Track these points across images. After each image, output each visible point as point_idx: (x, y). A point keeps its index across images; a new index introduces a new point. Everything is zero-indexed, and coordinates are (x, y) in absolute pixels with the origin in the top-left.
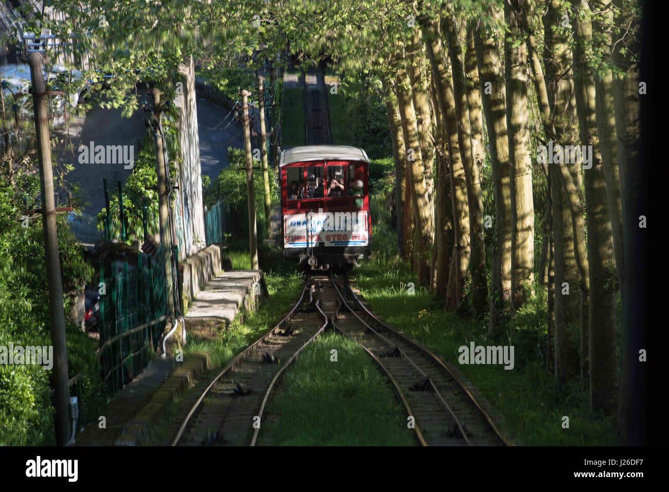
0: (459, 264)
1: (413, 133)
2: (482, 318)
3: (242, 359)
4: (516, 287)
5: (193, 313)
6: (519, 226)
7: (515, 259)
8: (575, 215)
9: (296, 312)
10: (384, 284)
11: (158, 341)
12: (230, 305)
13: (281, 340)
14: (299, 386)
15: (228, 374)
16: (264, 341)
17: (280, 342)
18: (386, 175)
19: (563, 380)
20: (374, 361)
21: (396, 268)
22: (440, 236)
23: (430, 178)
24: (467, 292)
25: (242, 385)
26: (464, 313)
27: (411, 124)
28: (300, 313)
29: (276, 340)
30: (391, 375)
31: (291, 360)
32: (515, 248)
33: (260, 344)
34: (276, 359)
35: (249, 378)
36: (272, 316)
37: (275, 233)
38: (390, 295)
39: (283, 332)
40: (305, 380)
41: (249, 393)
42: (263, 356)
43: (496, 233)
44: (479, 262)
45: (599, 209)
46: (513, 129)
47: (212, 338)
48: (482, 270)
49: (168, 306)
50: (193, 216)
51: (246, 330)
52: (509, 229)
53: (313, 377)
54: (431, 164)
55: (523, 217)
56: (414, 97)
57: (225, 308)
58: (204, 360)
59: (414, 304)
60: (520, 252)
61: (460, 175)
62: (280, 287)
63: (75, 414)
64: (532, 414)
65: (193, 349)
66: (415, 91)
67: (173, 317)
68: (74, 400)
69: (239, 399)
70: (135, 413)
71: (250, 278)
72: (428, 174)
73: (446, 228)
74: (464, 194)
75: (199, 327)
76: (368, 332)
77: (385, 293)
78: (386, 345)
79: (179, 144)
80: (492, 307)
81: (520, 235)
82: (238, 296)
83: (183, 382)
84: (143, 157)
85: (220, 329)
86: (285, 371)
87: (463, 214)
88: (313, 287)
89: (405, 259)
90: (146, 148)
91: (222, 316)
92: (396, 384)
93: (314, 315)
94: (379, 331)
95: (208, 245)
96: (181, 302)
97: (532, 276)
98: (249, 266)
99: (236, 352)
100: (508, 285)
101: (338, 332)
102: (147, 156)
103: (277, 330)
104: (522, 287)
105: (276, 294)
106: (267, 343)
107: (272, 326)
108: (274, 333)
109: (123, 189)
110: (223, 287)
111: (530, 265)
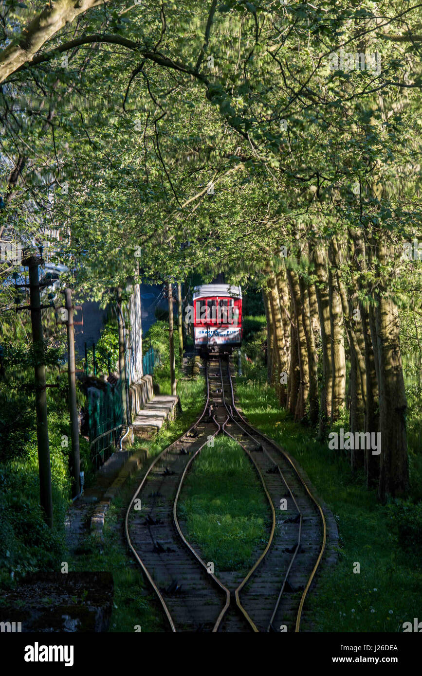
0: (303, 394)
1: (277, 307)
2: (315, 427)
3: (167, 452)
4: (335, 410)
5: (137, 423)
6: (337, 375)
7: (334, 392)
8: (362, 374)
9: (200, 422)
10: (257, 405)
11: (117, 441)
12: (159, 418)
13: (191, 440)
14: (202, 470)
15: (160, 461)
16: (180, 441)
17: (190, 441)
18: (263, 329)
19: (355, 469)
20: (247, 454)
21: (266, 394)
22: (293, 374)
23: (288, 337)
24: (307, 411)
25: (168, 468)
26: (305, 423)
27: (275, 300)
28: (203, 423)
29: (187, 440)
30: (256, 464)
31: (197, 453)
32: (334, 386)
33: (178, 443)
34: (188, 453)
35: (172, 464)
36: (185, 425)
37: (186, 365)
38: (261, 412)
39: (192, 435)
40: (205, 466)
41: (173, 473)
42: (180, 450)
43: (324, 377)
44: (314, 393)
45: (373, 372)
46: (333, 317)
47: (149, 439)
48: (316, 398)
49: (123, 419)
50: (136, 361)
51: (169, 434)
52: (332, 375)
53: (210, 464)
54: (289, 328)
55: (339, 370)
56: (278, 284)
57: (156, 420)
58: (145, 452)
59: (275, 418)
60: (337, 389)
61: (304, 340)
62: (190, 406)
63: (83, 482)
64: (333, 488)
65: (139, 446)
66: (278, 281)
67: (127, 425)
68: (82, 474)
69: (167, 477)
70: (110, 484)
71: (172, 402)
72: (287, 335)
73: (296, 369)
74: (306, 351)
75: (141, 432)
76: (245, 434)
77: (257, 411)
78: (255, 443)
79: (129, 319)
80: (320, 420)
81: (337, 380)
82: (164, 414)
83: (135, 466)
84: (108, 327)
85: (153, 433)
86: (193, 460)
87: (305, 363)
88: (211, 406)
89: (272, 386)
90: (110, 322)
91: (155, 424)
92: (258, 469)
93: (211, 424)
94: (251, 434)
95: (144, 375)
96: (131, 417)
97: (344, 404)
98: (170, 391)
99: (164, 448)
100: (330, 409)
101: (226, 435)
102: (110, 327)
103: (188, 434)
104: (338, 410)
105: (187, 410)
106: (182, 442)
107: (185, 431)
108: (186, 436)
109: (96, 347)
110: (155, 408)
111: (343, 396)
